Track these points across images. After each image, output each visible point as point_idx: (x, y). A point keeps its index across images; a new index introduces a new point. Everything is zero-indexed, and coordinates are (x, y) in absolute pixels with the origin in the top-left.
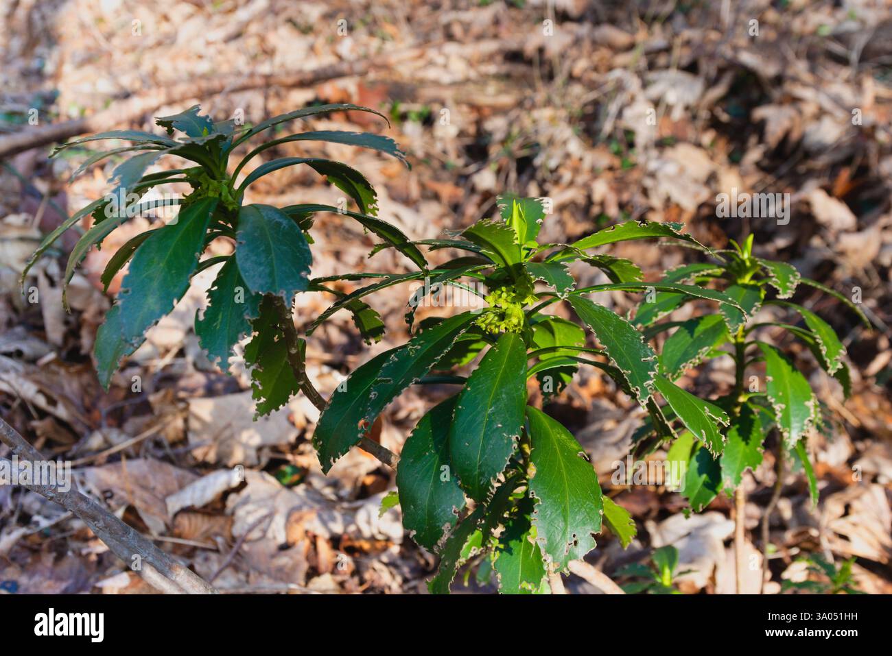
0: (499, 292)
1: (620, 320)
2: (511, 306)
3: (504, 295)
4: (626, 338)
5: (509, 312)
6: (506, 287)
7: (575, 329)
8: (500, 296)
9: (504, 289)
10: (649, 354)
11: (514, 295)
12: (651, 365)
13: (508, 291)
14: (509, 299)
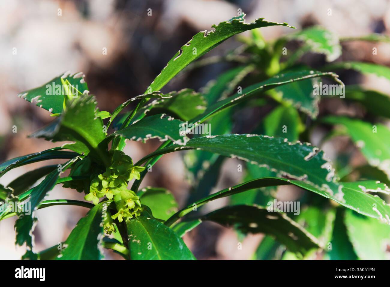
0: (97, 184)
1: (249, 138)
2: (117, 191)
3: (105, 184)
4: (272, 150)
5: (118, 199)
6: (102, 174)
7: (161, 196)
8: (100, 187)
9: (100, 177)
10: (308, 150)
11: (115, 177)
12: (318, 158)
13: (105, 178)
14: (112, 185)
